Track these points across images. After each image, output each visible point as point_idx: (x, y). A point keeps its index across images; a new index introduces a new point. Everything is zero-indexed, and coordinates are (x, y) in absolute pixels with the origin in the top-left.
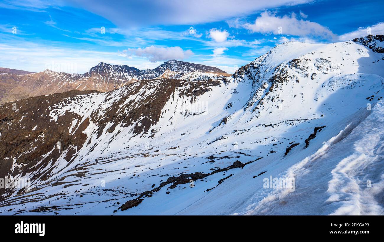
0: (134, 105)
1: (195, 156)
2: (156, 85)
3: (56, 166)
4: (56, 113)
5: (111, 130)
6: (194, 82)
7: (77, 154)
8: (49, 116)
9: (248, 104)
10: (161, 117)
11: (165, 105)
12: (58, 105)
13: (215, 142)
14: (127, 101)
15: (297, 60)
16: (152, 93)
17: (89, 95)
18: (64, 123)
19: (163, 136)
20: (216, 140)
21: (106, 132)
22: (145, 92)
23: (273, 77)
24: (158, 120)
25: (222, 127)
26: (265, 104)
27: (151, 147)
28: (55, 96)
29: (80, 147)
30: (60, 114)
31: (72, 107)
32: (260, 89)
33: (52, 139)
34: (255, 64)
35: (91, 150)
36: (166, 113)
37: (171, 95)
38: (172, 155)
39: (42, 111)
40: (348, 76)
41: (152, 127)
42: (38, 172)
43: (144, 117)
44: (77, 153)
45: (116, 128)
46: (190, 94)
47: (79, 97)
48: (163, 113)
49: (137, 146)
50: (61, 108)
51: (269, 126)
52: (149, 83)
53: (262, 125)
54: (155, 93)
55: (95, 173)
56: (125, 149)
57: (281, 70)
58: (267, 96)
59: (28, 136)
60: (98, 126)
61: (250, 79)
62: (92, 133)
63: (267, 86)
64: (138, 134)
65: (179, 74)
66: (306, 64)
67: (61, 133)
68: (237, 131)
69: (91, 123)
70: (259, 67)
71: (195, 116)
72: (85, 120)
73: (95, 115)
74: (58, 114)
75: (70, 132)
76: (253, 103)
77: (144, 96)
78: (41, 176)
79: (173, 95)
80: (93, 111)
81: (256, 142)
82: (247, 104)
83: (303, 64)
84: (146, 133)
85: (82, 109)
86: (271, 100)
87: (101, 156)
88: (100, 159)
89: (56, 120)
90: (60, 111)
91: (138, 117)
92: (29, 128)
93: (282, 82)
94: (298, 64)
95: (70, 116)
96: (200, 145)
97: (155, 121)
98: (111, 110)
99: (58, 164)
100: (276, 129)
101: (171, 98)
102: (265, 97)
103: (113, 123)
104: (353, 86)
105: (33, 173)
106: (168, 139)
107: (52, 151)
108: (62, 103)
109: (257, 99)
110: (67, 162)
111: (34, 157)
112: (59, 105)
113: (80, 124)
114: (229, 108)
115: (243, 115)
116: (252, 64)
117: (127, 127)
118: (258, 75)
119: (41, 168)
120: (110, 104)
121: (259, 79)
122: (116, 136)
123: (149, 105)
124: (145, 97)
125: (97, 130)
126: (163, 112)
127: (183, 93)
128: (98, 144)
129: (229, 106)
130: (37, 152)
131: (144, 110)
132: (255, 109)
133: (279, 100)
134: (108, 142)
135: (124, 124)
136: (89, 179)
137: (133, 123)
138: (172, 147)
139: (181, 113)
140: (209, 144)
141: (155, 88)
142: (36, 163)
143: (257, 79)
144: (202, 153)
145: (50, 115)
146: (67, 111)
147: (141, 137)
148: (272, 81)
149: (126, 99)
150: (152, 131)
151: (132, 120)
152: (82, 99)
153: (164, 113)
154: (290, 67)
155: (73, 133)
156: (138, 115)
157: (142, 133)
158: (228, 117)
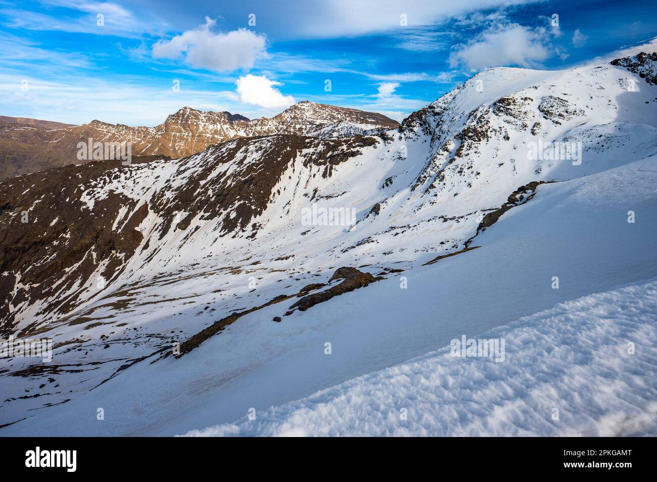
0: (225, 181)
1: (317, 273)
2: (264, 146)
3: (87, 288)
4: (92, 195)
5: (184, 225)
6: (330, 140)
7: (124, 266)
8: (80, 200)
9: (419, 180)
10: (271, 202)
11: (278, 180)
12: (96, 181)
13: (354, 247)
14: (213, 174)
15: (508, 99)
16: (256, 161)
17: (150, 163)
18: (105, 213)
19: (271, 236)
20: (357, 245)
21: (176, 229)
22: (245, 158)
23: (464, 131)
24: (265, 208)
25: (371, 220)
26: (447, 180)
27: (248, 255)
28: (92, 166)
29: (130, 254)
30: (98, 198)
31: (120, 185)
32: (441, 152)
33: (83, 241)
34: (436, 107)
35: (148, 260)
36: (279, 194)
37: (289, 164)
38: (280, 271)
39: (68, 193)
40: (598, 128)
41: (253, 220)
42: (56, 298)
43: (242, 202)
44: (124, 264)
45: (192, 221)
46: (322, 161)
47: (133, 168)
48: (274, 196)
49: (226, 253)
50: (102, 188)
51: (451, 219)
52: (252, 143)
53: (439, 218)
54: (261, 159)
55: (145, 302)
56: (205, 258)
57: (479, 118)
58: (452, 166)
59: (42, 235)
60: (162, 217)
61: (427, 133)
62: (152, 230)
63: (452, 146)
64: (229, 231)
65: (314, 126)
66: (523, 107)
67: (98, 231)
68: (394, 228)
69: (151, 212)
70: (443, 112)
71: (330, 200)
72: (141, 207)
73: (158, 200)
74: (96, 197)
75: (114, 229)
76: (426, 178)
77: (243, 165)
78: (61, 305)
79: (293, 164)
80: (155, 192)
81: (424, 249)
82: (417, 179)
83: (518, 107)
84: (243, 231)
85: (138, 189)
86: (459, 172)
87: (163, 270)
88: (160, 276)
89: (91, 208)
90: (98, 193)
91: (231, 202)
92: (45, 222)
93: (480, 140)
94: (508, 107)
95: (115, 200)
96: (330, 253)
97: (259, 209)
98: (185, 189)
99: (91, 284)
100: (463, 226)
101: (290, 169)
102: (448, 167)
103: (187, 213)
104: (606, 146)
105: (49, 299)
106: (279, 242)
107: (82, 261)
108: (103, 178)
109: (434, 170)
110: (106, 281)
111: (52, 271)
112: (98, 181)
113: (131, 214)
114: (387, 185)
115: (409, 199)
116: (431, 107)
117: (212, 218)
118: (440, 127)
119: (61, 290)
120: (185, 179)
121: (441, 134)
122: (191, 235)
123: (250, 181)
124: (245, 167)
125: (160, 225)
126: (274, 193)
127: (310, 160)
128: (160, 249)
129: (389, 181)
130: (57, 263)
131: (241, 189)
132: (430, 188)
133: (472, 173)
134: (178, 246)
135: (207, 215)
136: (131, 313)
137: (222, 213)
138: (283, 257)
139: (306, 195)
140: (344, 252)
141: (262, 151)
142: (55, 282)
143: (438, 134)
144: (330, 268)
145: (82, 199)
146: (112, 191)
147: (234, 237)
148: (462, 139)
149: (213, 171)
150: (254, 226)
151: (219, 208)
152: (138, 172)
153: (277, 194)
154: (494, 112)
155: (120, 231)
156: (231, 198)
157: (237, 230)
158: (383, 203)
